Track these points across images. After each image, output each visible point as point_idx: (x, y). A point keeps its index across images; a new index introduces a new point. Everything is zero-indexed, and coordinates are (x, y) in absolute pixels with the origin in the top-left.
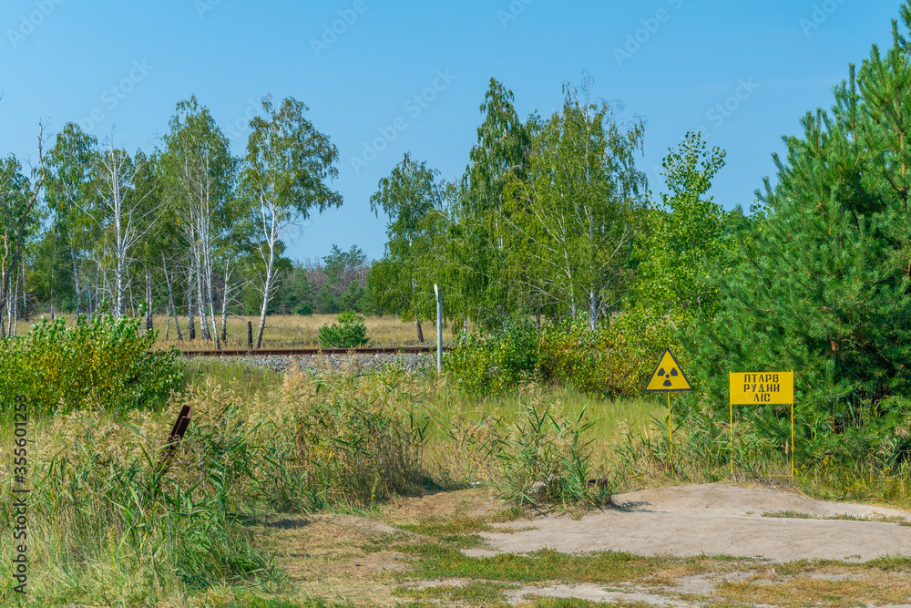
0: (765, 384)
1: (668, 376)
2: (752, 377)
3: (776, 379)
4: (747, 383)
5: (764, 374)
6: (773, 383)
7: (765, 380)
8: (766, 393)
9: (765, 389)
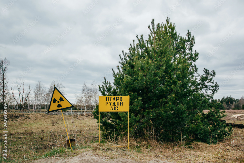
0: (116, 102)
1: (58, 102)
2: (110, 99)
3: (121, 99)
4: (107, 101)
5: (115, 97)
6: (120, 102)
7: (116, 100)
8: (116, 106)
9: (116, 104)
